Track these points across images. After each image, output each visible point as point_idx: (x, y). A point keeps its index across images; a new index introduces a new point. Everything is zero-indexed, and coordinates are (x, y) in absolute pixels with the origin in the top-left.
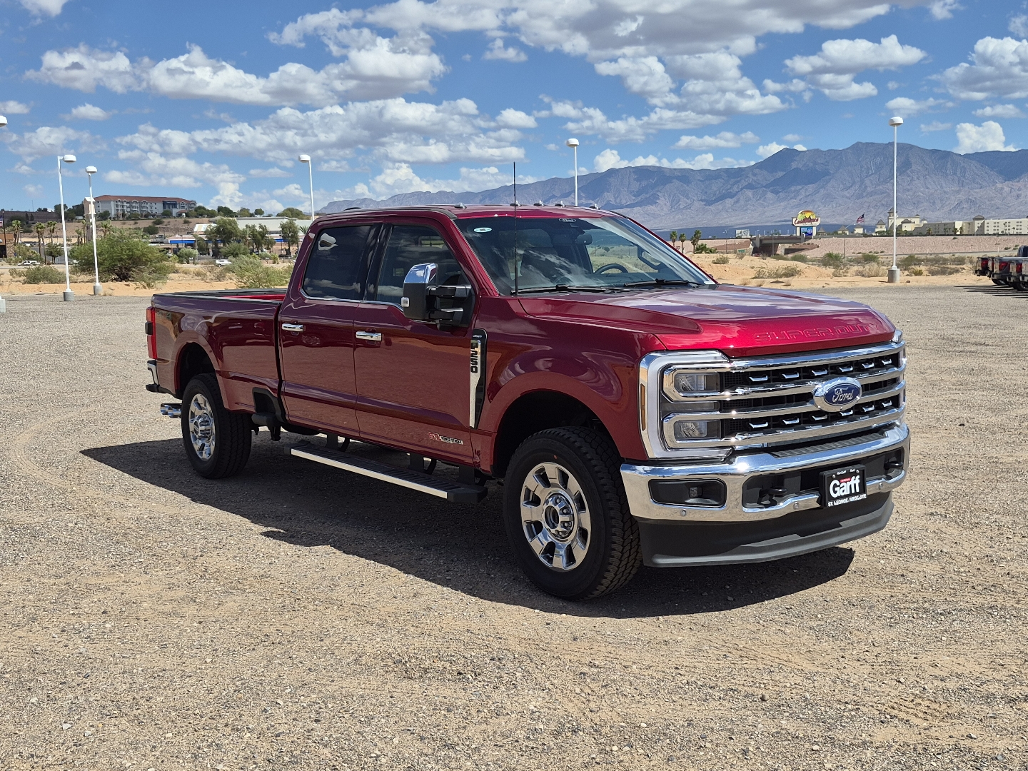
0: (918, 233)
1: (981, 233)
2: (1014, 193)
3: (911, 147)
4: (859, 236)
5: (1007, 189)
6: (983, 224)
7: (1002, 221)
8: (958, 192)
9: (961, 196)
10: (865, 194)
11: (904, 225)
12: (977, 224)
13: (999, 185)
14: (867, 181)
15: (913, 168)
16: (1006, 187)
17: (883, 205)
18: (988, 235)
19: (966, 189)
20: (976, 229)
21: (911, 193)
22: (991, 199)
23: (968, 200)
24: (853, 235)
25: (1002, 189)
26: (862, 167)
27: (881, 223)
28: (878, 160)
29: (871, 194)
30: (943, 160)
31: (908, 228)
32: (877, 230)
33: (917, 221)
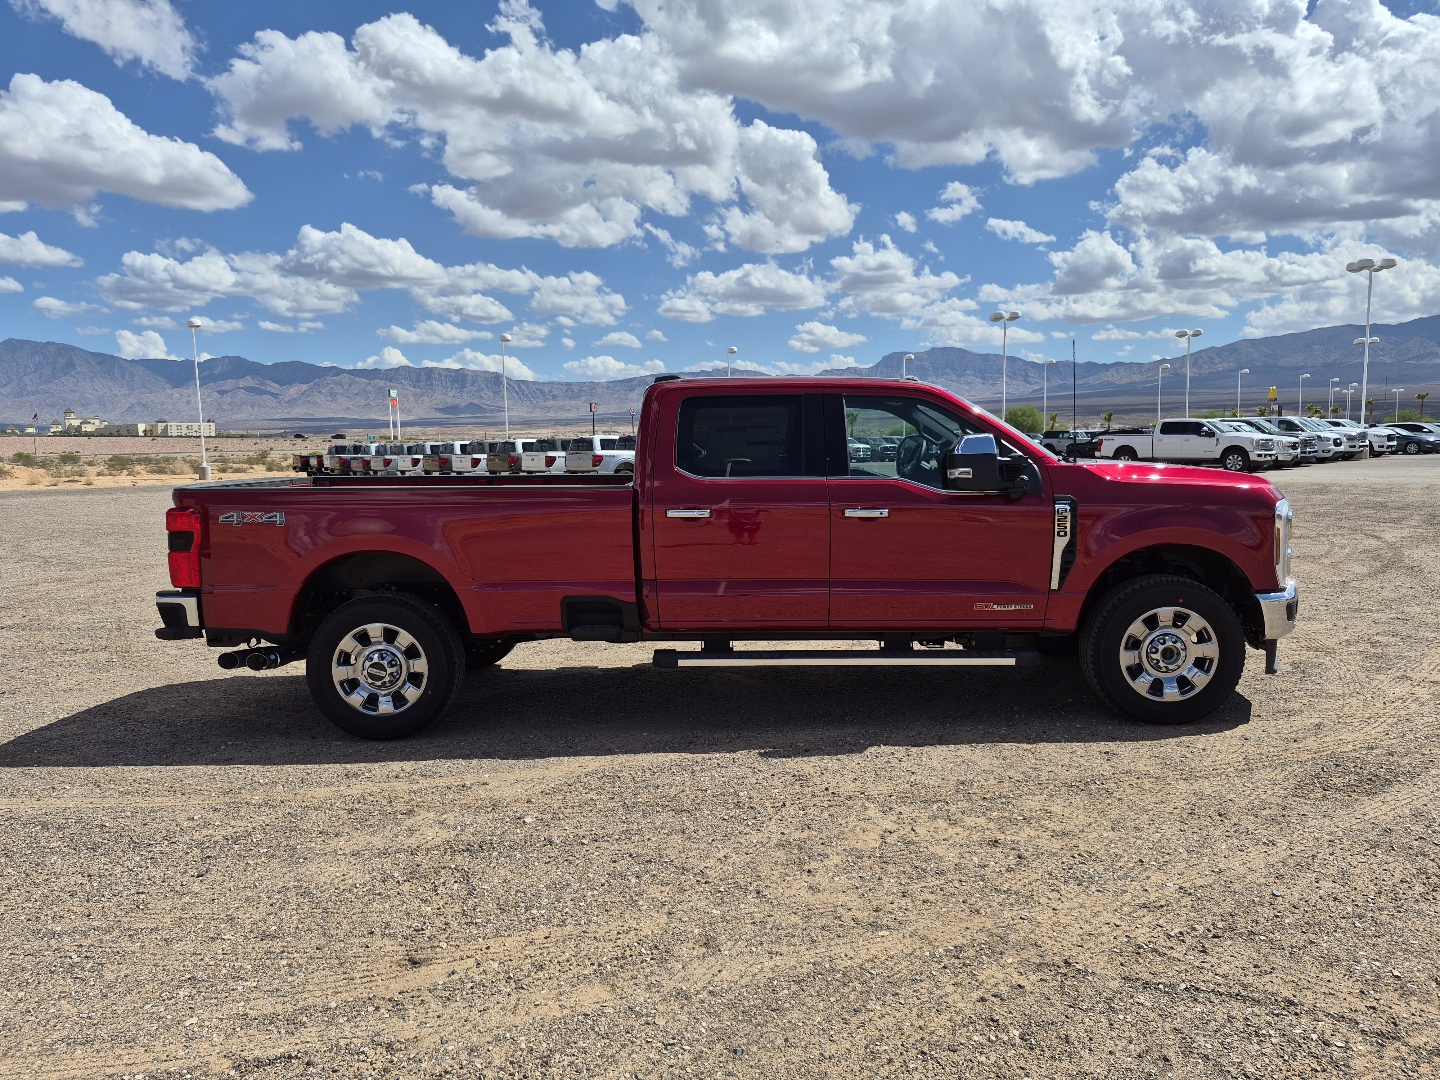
0: (99, 434)
1: (165, 434)
2: (184, 400)
3: (73, 349)
4: (29, 435)
5: (177, 395)
6: (166, 427)
7: (184, 425)
8: (129, 395)
9: (132, 400)
10: (25, 393)
11: (83, 426)
12: (161, 426)
13: (169, 391)
14: (26, 380)
15: (79, 369)
16: (176, 393)
17: (48, 404)
18: (172, 436)
19: (136, 392)
20: (160, 431)
21: (77, 394)
22: (162, 404)
23: (139, 404)
24: (24, 434)
25: (173, 394)
26: (18, 365)
27: (56, 423)
28: (37, 359)
29: (33, 393)
30: (108, 364)
31: (88, 428)
32: (52, 430)
33: (97, 422)
